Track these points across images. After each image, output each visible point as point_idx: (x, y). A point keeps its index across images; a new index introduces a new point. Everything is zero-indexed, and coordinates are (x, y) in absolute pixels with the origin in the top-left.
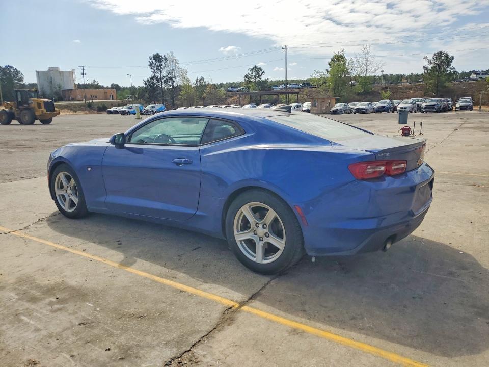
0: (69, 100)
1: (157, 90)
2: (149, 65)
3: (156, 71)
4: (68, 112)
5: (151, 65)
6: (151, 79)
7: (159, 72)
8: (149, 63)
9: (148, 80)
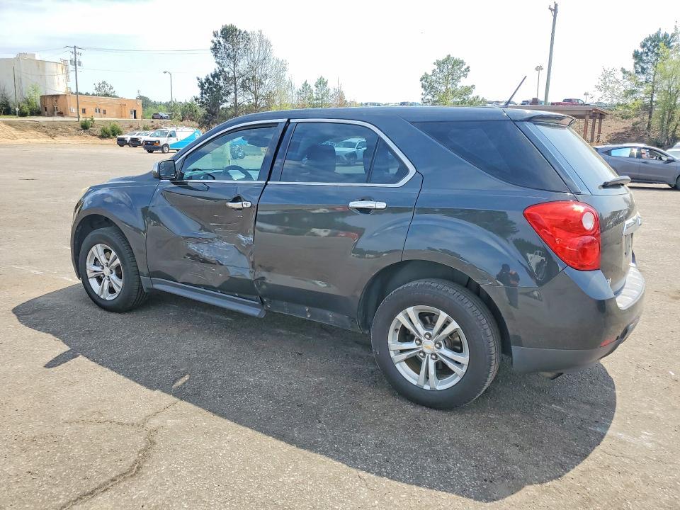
0: (52, 115)
1: (226, 101)
2: (212, 49)
3: (227, 62)
4: (37, 137)
5: (215, 49)
6: (214, 77)
7: (232, 65)
8: (212, 45)
9: (207, 80)
